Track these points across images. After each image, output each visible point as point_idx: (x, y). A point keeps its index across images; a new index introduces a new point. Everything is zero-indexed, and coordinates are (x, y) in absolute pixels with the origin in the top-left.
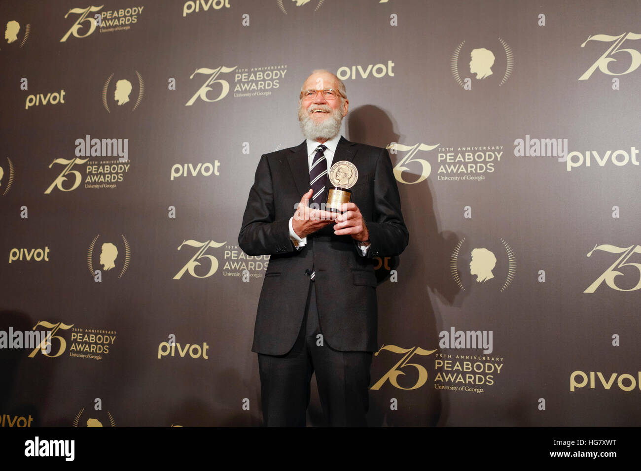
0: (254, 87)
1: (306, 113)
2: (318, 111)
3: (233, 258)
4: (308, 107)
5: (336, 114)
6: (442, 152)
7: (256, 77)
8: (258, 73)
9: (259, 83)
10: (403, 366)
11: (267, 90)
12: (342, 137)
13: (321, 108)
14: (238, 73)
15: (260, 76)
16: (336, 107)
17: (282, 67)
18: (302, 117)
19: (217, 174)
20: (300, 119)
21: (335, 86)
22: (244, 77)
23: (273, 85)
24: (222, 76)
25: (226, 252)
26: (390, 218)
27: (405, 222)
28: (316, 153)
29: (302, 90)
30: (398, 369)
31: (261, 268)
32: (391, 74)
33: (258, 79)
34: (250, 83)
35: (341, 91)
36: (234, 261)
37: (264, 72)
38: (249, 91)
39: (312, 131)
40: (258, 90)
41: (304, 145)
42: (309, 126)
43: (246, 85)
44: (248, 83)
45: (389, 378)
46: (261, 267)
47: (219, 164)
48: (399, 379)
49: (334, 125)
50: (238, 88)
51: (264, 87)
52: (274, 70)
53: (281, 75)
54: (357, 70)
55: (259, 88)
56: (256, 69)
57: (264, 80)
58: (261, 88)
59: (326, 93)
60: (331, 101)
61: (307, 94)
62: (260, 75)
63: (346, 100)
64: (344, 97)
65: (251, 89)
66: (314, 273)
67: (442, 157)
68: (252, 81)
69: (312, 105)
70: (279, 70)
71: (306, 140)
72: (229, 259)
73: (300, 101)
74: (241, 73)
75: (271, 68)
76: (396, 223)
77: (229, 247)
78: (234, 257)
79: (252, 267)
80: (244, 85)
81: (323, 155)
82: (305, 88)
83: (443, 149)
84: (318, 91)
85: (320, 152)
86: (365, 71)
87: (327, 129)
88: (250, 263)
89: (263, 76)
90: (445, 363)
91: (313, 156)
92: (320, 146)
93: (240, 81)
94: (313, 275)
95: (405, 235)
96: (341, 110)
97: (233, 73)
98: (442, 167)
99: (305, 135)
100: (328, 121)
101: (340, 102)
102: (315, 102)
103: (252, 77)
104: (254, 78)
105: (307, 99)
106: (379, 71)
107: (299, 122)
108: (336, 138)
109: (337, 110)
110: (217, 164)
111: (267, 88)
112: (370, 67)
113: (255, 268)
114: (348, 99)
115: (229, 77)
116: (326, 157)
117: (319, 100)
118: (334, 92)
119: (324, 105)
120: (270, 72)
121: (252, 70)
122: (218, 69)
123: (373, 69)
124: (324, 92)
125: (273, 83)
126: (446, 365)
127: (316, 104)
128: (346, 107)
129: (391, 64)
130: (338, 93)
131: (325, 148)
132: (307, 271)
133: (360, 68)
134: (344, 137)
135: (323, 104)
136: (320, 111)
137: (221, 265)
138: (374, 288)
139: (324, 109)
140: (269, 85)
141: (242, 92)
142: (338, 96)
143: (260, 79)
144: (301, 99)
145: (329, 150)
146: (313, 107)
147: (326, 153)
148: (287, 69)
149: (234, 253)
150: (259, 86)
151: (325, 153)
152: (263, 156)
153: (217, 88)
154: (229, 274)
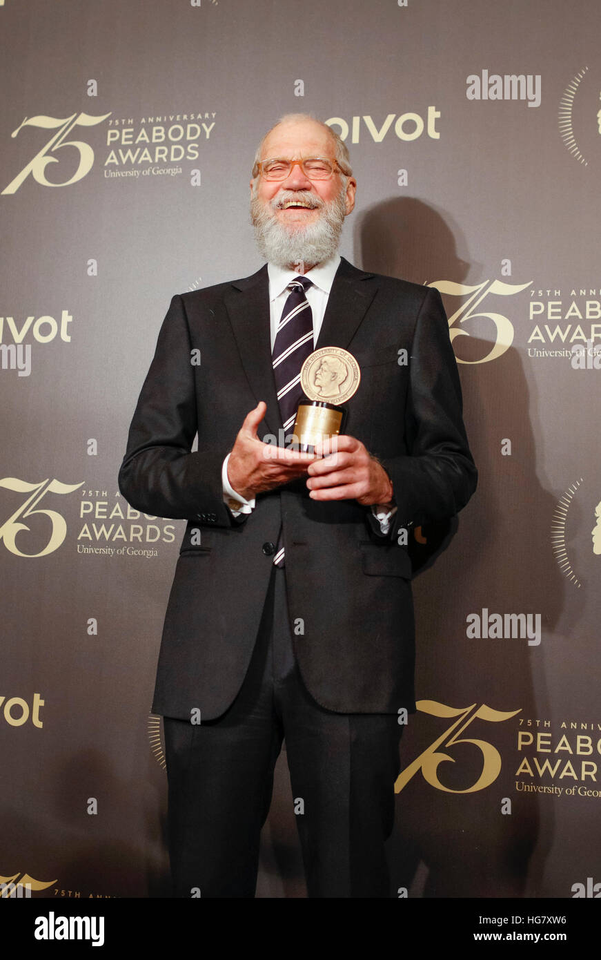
0: (146, 156)
1: (267, 210)
2: (294, 204)
3: (97, 516)
4: (273, 196)
5: (332, 209)
6: (536, 298)
7: (150, 137)
8: (155, 129)
9: (158, 149)
10: (451, 743)
11: (173, 165)
12: (344, 261)
13: (302, 199)
14: (113, 127)
15: (159, 134)
16: (331, 195)
17: (207, 115)
18: (260, 216)
19: (66, 338)
20: (255, 222)
21: (330, 151)
22: (125, 136)
23: (187, 153)
24: (79, 133)
25: (83, 503)
26: (439, 439)
27: (471, 448)
28: (288, 293)
29: (257, 157)
30: (441, 749)
31: (157, 538)
32: (435, 135)
33: (154, 140)
34: (139, 150)
35: (341, 160)
36: (99, 524)
37: (167, 125)
38: (136, 166)
39: (282, 249)
40: (154, 164)
41: (262, 277)
42: (276, 238)
43: (129, 153)
44: (133, 148)
45: (421, 768)
46: (156, 536)
47: (70, 319)
48: (442, 769)
49: (330, 236)
50: (112, 159)
51: (168, 157)
52: (190, 122)
53: (203, 132)
54: (363, 125)
55: (157, 160)
56: (151, 120)
57: (167, 143)
58: (161, 159)
59: (308, 168)
60: (321, 183)
61: (270, 168)
62: (158, 131)
63: (351, 179)
64: (347, 174)
65: (140, 162)
66: (283, 550)
67: (537, 308)
68: (143, 145)
69: (281, 192)
70: (199, 122)
71: (266, 266)
72: (90, 518)
73: (254, 182)
74: (120, 128)
75: (182, 118)
76: (451, 450)
77: (90, 492)
78: (100, 513)
79: (138, 535)
80: (125, 153)
81: (303, 299)
82: (264, 154)
83: (540, 292)
84: (294, 163)
85: (298, 293)
86: (379, 127)
87: (314, 244)
88: (133, 527)
89: (166, 134)
90: (539, 738)
91: (283, 300)
92: (298, 279)
93: (117, 145)
94: (279, 557)
95: (471, 475)
96: (341, 203)
97: (103, 127)
98: (537, 329)
99: (264, 256)
100: (316, 227)
101: (339, 183)
102: (286, 185)
103: (143, 136)
104: (146, 138)
105: (269, 179)
106: (409, 127)
107: (253, 228)
108: (331, 262)
109: (333, 202)
110: (66, 318)
111: (173, 159)
112: (391, 118)
113: (143, 536)
114: (356, 177)
115: (93, 136)
116: (310, 304)
117: (295, 183)
118: (326, 163)
119: (308, 193)
120: (180, 127)
121: (143, 121)
122: (71, 118)
123: (395, 123)
124: (305, 164)
125: (186, 149)
126: (541, 741)
127: (288, 189)
128: (351, 193)
129: (433, 114)
130: (334, 166)
131: (308, 284)
132: (266, 546)
133: (368, 120)
134: (351, 261)
135: (305, 189)
136: (299, 204)
137: (73, 530)
138: (407, 581)
139: (307, 200)
140: (178, 153)
141: (122, 167)
142: (336, 171)
143: (158, 141)
144: (255, 176)
145: (317, 288)
146: (283, 196)
147: (310, 295)
148: (216, 120)
149: (101, 507)
150: (157, 156)
151: (307, 295)
152: (176, 299)
153: (68, 159)
154: (89, 550)
